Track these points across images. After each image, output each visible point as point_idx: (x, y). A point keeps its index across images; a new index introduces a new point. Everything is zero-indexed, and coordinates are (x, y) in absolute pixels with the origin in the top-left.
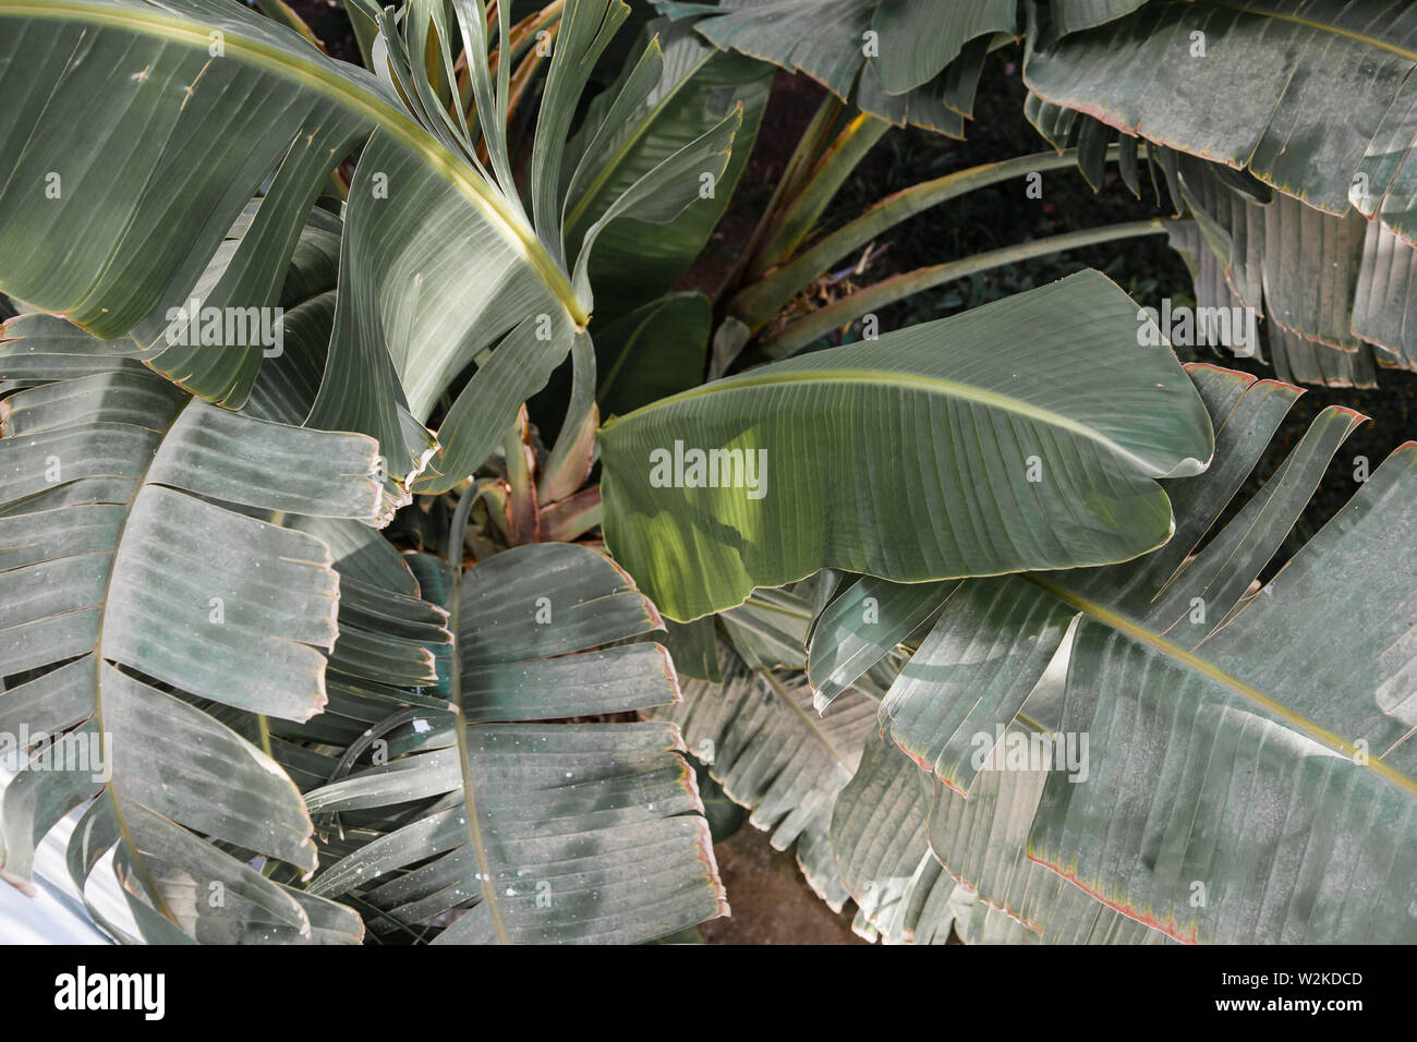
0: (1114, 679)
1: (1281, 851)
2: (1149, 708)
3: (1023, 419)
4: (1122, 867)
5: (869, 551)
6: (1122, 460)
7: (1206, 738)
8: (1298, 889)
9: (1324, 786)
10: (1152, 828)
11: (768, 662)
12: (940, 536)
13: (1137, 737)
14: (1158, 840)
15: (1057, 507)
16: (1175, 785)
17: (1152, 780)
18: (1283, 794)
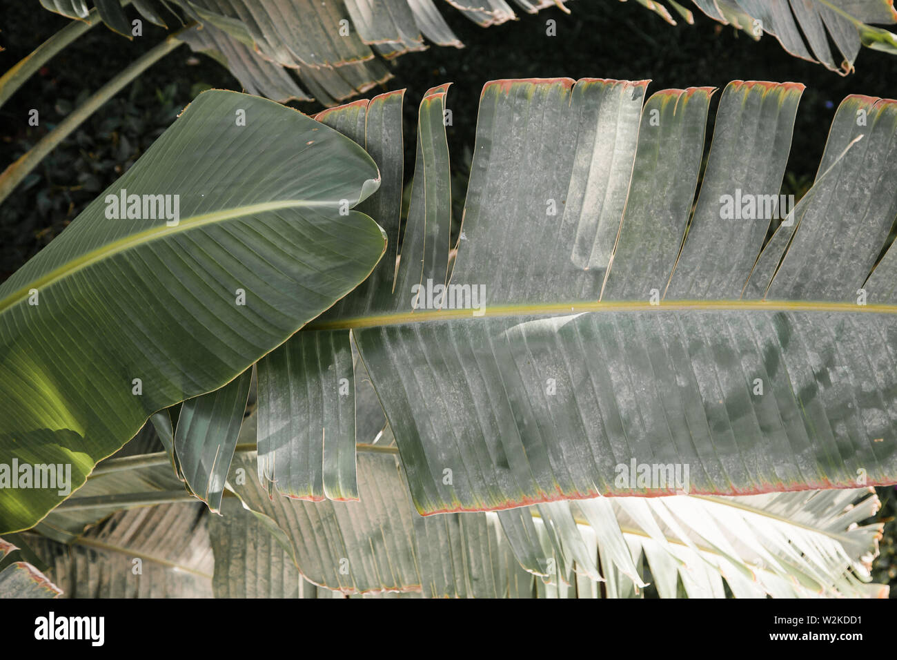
0: (402, 359)
1: (579, 399)
2: (439, 364)
3: (231, 222)
4: (488, 479)
5: (177, 382)
6: (319, 209)
7: (488, 358)
8: (605, 416)
9: (580, 340)
10: (490, 440)
11: (78, 529)
12: (225, 339)
13: (443, 388)
14: (500, 445)
15: (295, 269)
16: (487, 403)
17: (471, 410)
18: (558, 363)
